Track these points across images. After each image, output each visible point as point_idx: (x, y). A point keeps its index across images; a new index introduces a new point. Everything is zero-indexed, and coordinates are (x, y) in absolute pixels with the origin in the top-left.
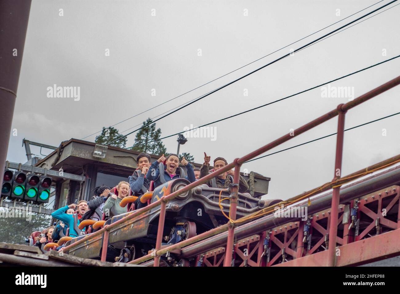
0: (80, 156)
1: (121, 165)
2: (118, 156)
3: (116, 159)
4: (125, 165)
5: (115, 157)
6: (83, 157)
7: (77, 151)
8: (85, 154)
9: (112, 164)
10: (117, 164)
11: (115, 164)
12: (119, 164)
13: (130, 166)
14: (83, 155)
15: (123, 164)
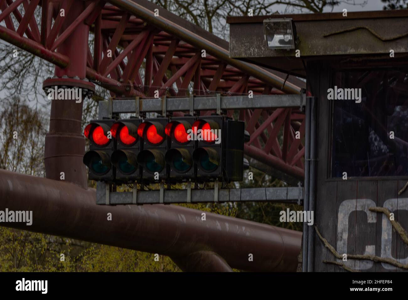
0: (251, 54)
1: (343, 53)
2: (333, 32)
3: (329, 42)
4: (351, 51)
5: (325, 37)
6: (256, 56)
7: (242, 43)
8: (259, 48)
9: (323, 56)
10: (332, 53)
11: (328, 53)
12: (337, 53)
13: (362, 51)
14: (256, 50)
15: (346, 51)
